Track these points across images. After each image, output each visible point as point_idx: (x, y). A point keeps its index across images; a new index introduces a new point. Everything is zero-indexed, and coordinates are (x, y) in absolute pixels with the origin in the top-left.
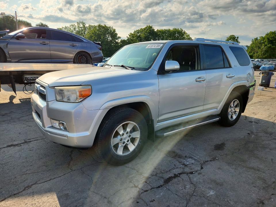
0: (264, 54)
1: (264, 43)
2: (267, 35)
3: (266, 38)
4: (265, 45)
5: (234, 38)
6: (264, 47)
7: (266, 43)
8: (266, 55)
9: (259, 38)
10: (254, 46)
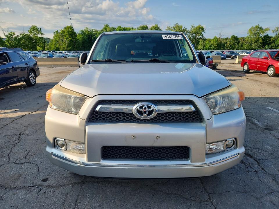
0: (68, 47)
1: (65, 36)
2: (65, 28)
3: (66, 32)
4: (67, 39)
5: (37, 29)
6: (67, 40)
7: (67, 36)
8: (70, 48)
9: (59, 31)
10: (57, 38)
